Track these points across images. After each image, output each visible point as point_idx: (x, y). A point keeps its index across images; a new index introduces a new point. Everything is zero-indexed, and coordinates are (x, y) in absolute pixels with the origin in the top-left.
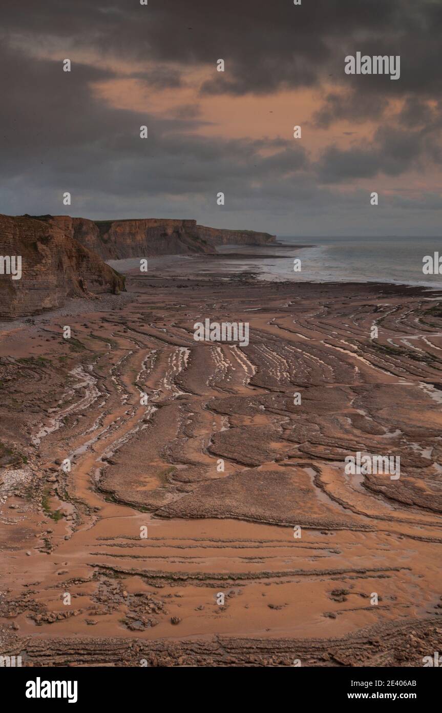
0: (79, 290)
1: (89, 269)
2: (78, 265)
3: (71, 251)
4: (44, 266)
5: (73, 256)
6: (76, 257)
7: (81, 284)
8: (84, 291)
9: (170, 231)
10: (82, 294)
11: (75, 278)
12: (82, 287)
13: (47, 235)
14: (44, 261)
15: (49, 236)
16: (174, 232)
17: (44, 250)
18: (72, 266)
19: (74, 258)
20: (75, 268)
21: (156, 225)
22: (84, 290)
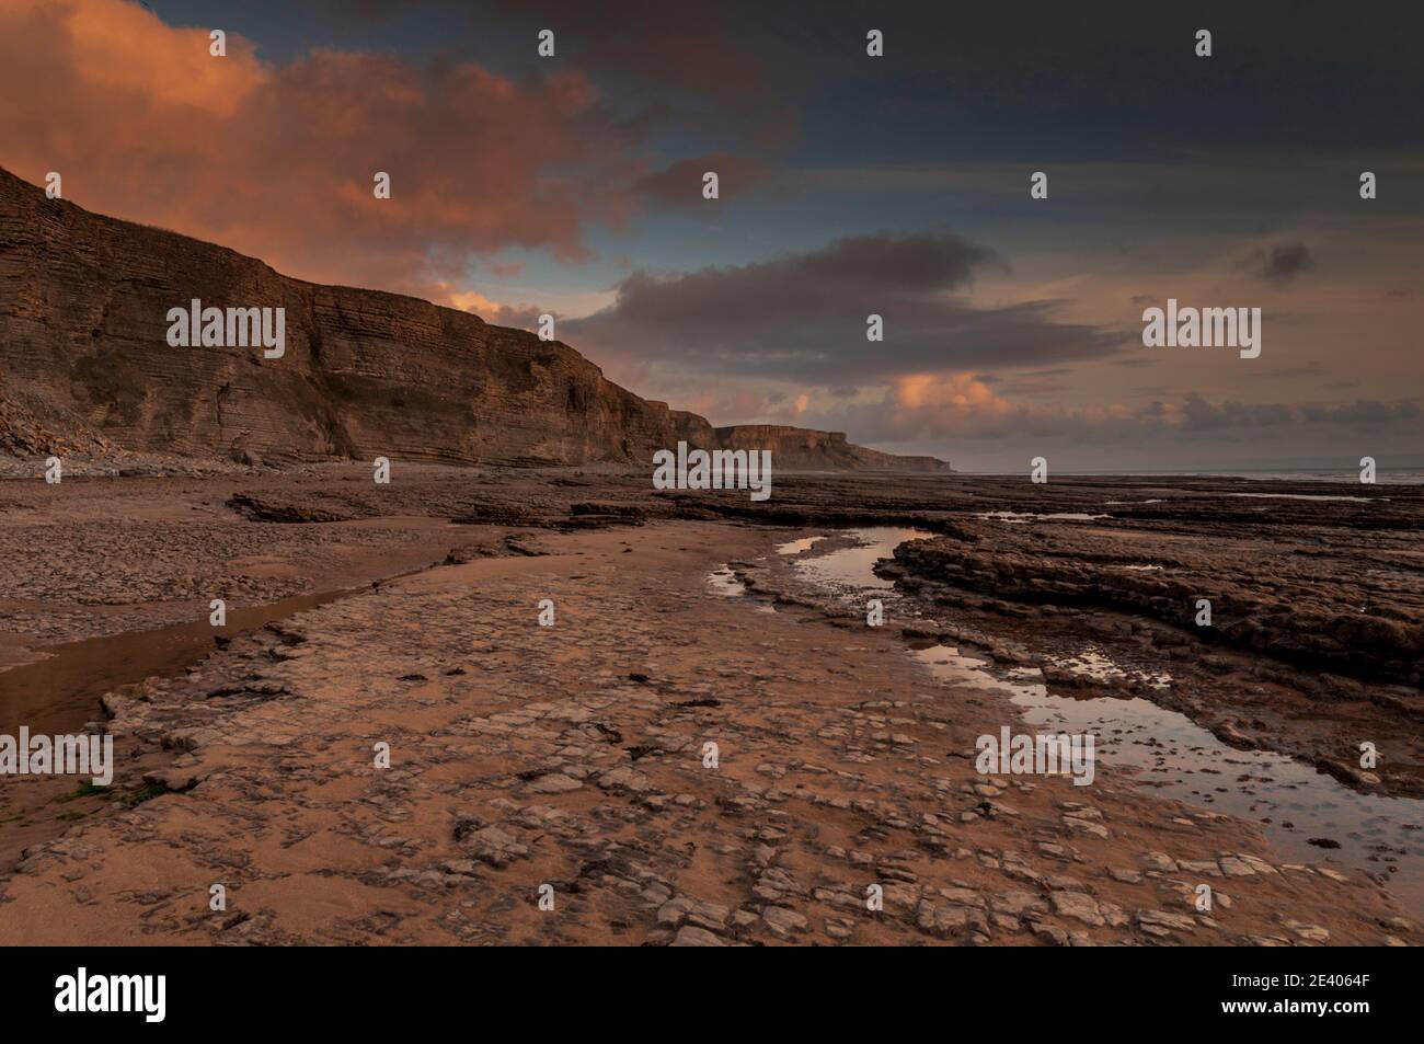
0: (621, 454)
1: (641, 429)
2: (625, 422)
3: (614, 402)
4: (538, 396)
5: (617, 410)
6: (622, 411)
7: (624, 445)
8: (628, 456)
9: (812, 444)
10: (624, 457)
11: (616, 438)
12: (625, 450)
13: (550, 353)
14: (538, 388)
15: (553, 355)
16: (818, 445)
17: (540, 373)
18: (616, 423)
19: (619, 413)
20: (619, 425)
21: (792, 433)
22: (627, 454)
